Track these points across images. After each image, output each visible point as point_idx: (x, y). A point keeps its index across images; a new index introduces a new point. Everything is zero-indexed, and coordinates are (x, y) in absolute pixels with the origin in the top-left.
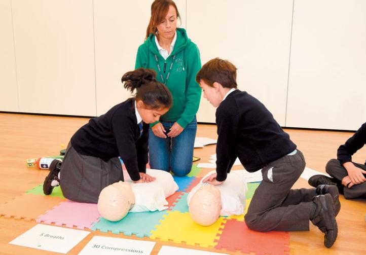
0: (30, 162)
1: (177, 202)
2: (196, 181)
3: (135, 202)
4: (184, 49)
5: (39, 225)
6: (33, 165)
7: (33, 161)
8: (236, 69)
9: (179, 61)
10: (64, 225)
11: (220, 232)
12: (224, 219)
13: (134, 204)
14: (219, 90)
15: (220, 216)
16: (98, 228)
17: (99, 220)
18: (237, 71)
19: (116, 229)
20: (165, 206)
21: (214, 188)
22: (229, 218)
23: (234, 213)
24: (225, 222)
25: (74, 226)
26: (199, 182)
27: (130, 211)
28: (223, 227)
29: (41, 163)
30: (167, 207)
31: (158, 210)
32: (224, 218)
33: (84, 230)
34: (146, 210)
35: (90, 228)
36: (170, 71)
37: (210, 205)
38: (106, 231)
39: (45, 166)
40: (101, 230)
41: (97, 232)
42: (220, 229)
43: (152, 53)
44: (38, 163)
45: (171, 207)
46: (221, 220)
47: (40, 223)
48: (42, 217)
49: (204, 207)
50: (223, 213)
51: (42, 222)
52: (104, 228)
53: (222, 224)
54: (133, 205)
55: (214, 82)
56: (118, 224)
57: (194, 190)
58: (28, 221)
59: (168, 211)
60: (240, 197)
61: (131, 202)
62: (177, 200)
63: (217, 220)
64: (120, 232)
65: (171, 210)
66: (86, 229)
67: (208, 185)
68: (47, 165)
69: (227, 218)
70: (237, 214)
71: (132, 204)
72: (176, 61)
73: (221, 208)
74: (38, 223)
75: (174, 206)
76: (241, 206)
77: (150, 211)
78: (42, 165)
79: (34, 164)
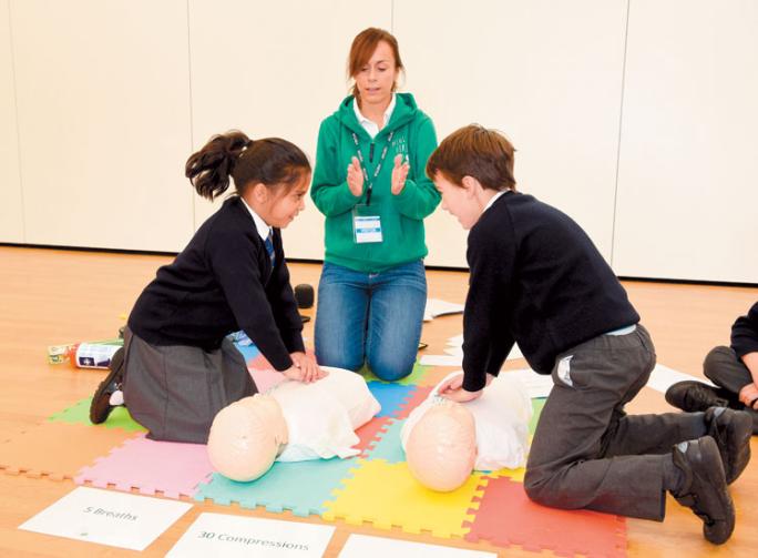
0: (56, 353)
1: (378, 439)
2: (421, 395)
3: (287, 438)
4: (410, 122)
5: (81, 488)
6: (61, 358)
7: (61, 350)
8: (513, 150)
9: (401, 143)
10: (134, 489)
11: (476, 506)
12: (482, 478)
13: (287, 444)
14: (475, 194)
15: (473, 471)
16: (209, 495)
17: (210, 478)
18: (515, 153)
19: (248, 498)
20: (354, 447)
21: (460, 409)
22: (494, 475)
23: (505, 465)
24: (485, 483)
25: (157, 491)
26: (426, 397)
27: (278, 459)
28: (480, 494)
29: (79, 355)
30: (358, 451)
31: (337, 457)
32: (483, 474)
33: (180, 500)
34: (313, 456)
35: (191, 495)
36: (382, 162)
37: (453, 446)
38: (228, 502)
39: (87, 362)
40: (216, 501)
41: (208, 505)
42: (475, 499)
43: (347, 129)
44: (72, 354)
45: (367, 452)
46: (476, 479)
47: (82, 485)
48: (87, 473)
49: (440, 450)
50: (480, 465)
51: (87, 482)
52: (223, 496)
53: (479, 488)
54: (283, 446)
55: (463, 176)
56: (252, 486)
57: (417, 413)
58: (57, 481)
59: (359, 460)
60: (516, 429)
61: (279, 441)
62: (379, 435)
63: (468, 478)
64: (257, 505)
65: (367, 456)
66: (182, 497)
67: (447, 403)
68: (92, 360)
69: (489, 475)
70: (510, 467)
71: (281, 444)
72: (394, 144)
73: (476, 453)
74: (78, 485)
75: (372, 448)
76: (519, 449)
77: (322, 459)
78: (82, 360)
79: (65, 357)
